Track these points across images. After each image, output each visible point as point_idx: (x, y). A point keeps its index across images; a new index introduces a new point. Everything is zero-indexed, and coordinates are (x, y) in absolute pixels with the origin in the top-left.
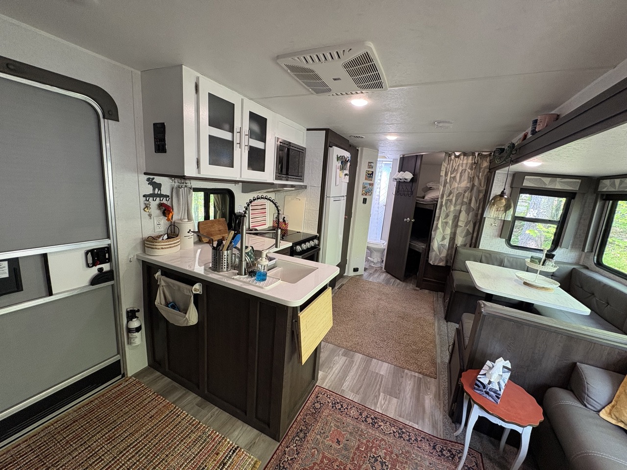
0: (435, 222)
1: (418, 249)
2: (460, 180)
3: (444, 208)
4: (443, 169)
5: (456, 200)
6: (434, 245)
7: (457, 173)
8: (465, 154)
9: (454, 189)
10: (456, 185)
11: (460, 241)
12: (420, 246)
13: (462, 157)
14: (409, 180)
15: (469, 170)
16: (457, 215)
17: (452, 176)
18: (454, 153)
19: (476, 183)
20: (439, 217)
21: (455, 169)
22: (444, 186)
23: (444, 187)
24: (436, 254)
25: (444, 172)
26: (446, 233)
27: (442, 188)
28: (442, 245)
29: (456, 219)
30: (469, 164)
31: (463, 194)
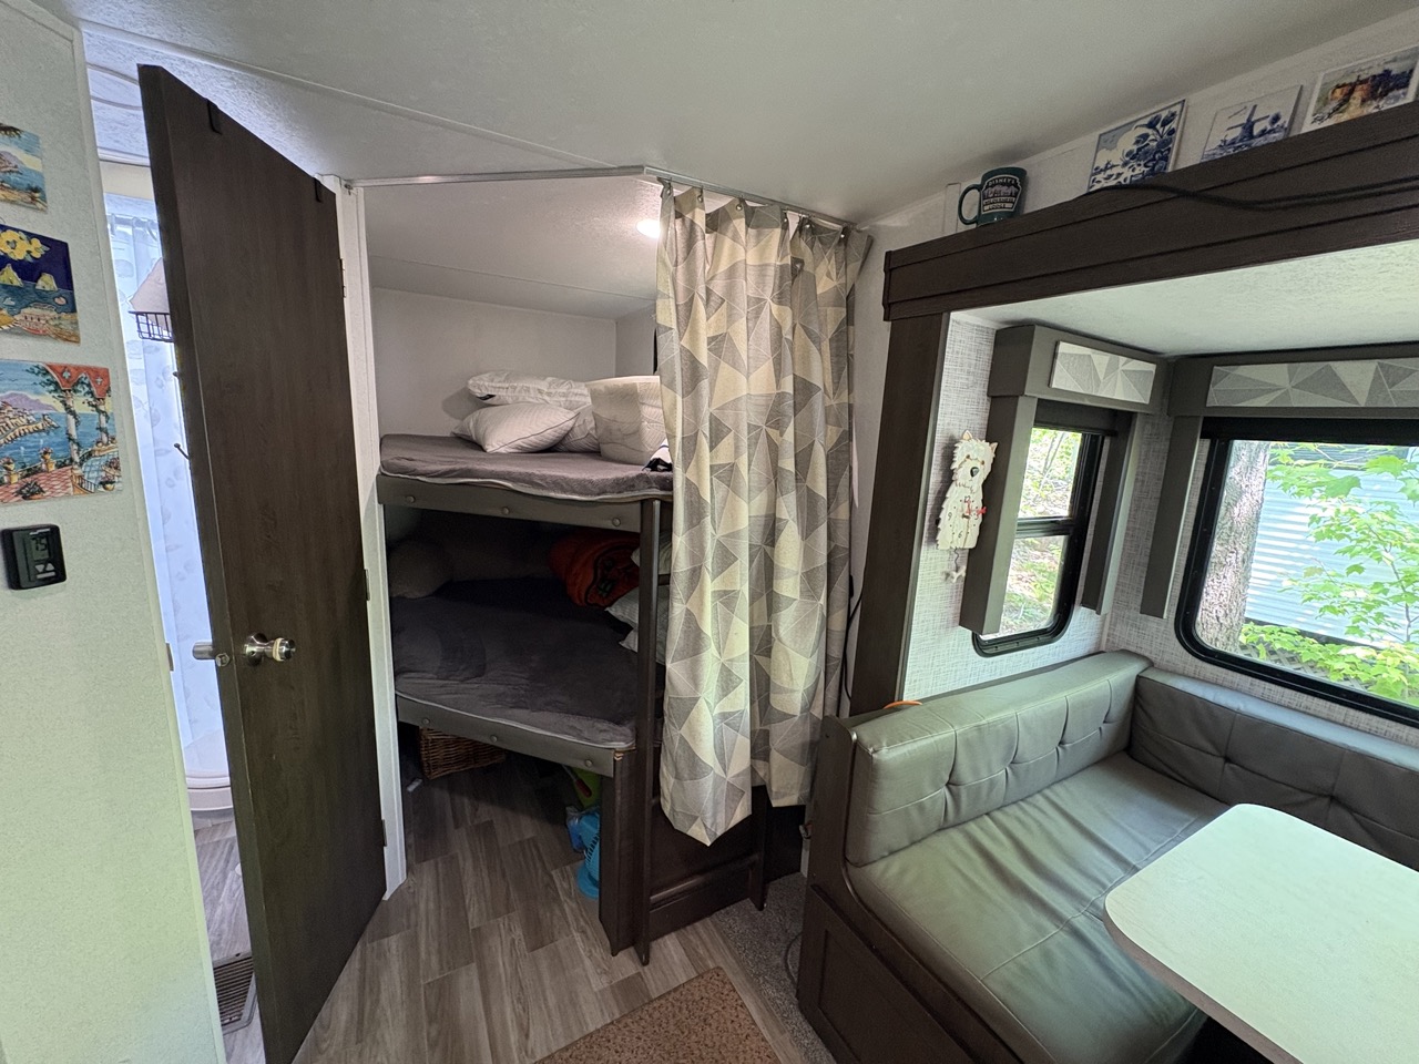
8: (751, 215)
11: (799, 672)
12: (598, 745)
13: (739, 224)
16: (757, 540)
18: (701, 194)
24: (717, 777)
26: (735, 655)
28: (726, 716)
29: (755, 561)
30: (771, 272)
31: (763, 432)
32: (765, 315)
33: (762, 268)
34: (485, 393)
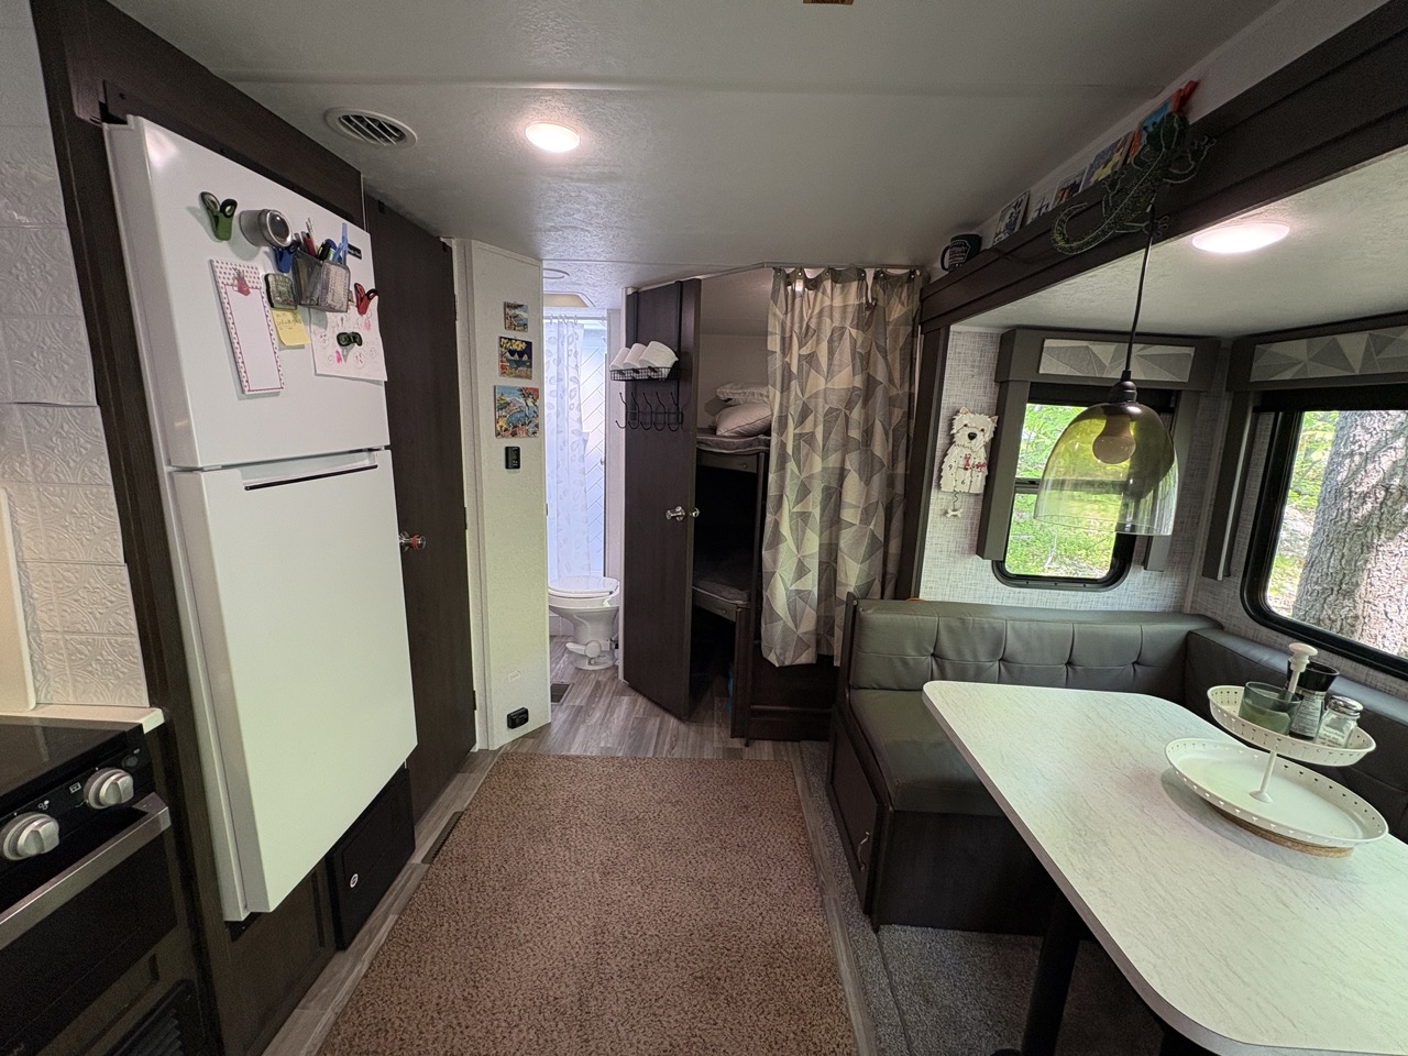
0: (769, 518)
1: (723, 609)
2: (830, 365)
3: (791, 466)
4: (774, 327)
5: (826, 438)
6: (773, 594)
7: (818, 342)
8: (837, 276)
9: (816, 395)
10: (822, 384)
11: (853, 573)
12: (728, 600)
13: (828, 284)
14: (665, 373)
15: (854, 332)
16: (834, 484)
17: (805, 351)
18: (802, 270)
19: (881, 375)
20: (781, 497)
21: (808, 327)
22: (785, 388)
23: (782, 392)
24: (785, 627)
25: (778, 338)
26: (806, 554)
27: (778, 394)
28: (798, 592)
29: (833, 498)
30: (850, 309)
31: (842, 415)
32: (847, 336)
33: (845, 308)
34: (727, 397)
